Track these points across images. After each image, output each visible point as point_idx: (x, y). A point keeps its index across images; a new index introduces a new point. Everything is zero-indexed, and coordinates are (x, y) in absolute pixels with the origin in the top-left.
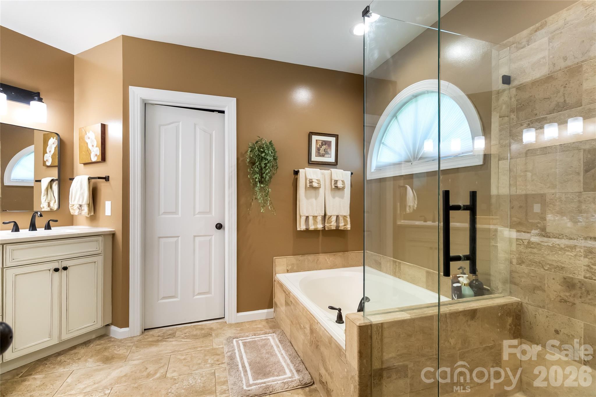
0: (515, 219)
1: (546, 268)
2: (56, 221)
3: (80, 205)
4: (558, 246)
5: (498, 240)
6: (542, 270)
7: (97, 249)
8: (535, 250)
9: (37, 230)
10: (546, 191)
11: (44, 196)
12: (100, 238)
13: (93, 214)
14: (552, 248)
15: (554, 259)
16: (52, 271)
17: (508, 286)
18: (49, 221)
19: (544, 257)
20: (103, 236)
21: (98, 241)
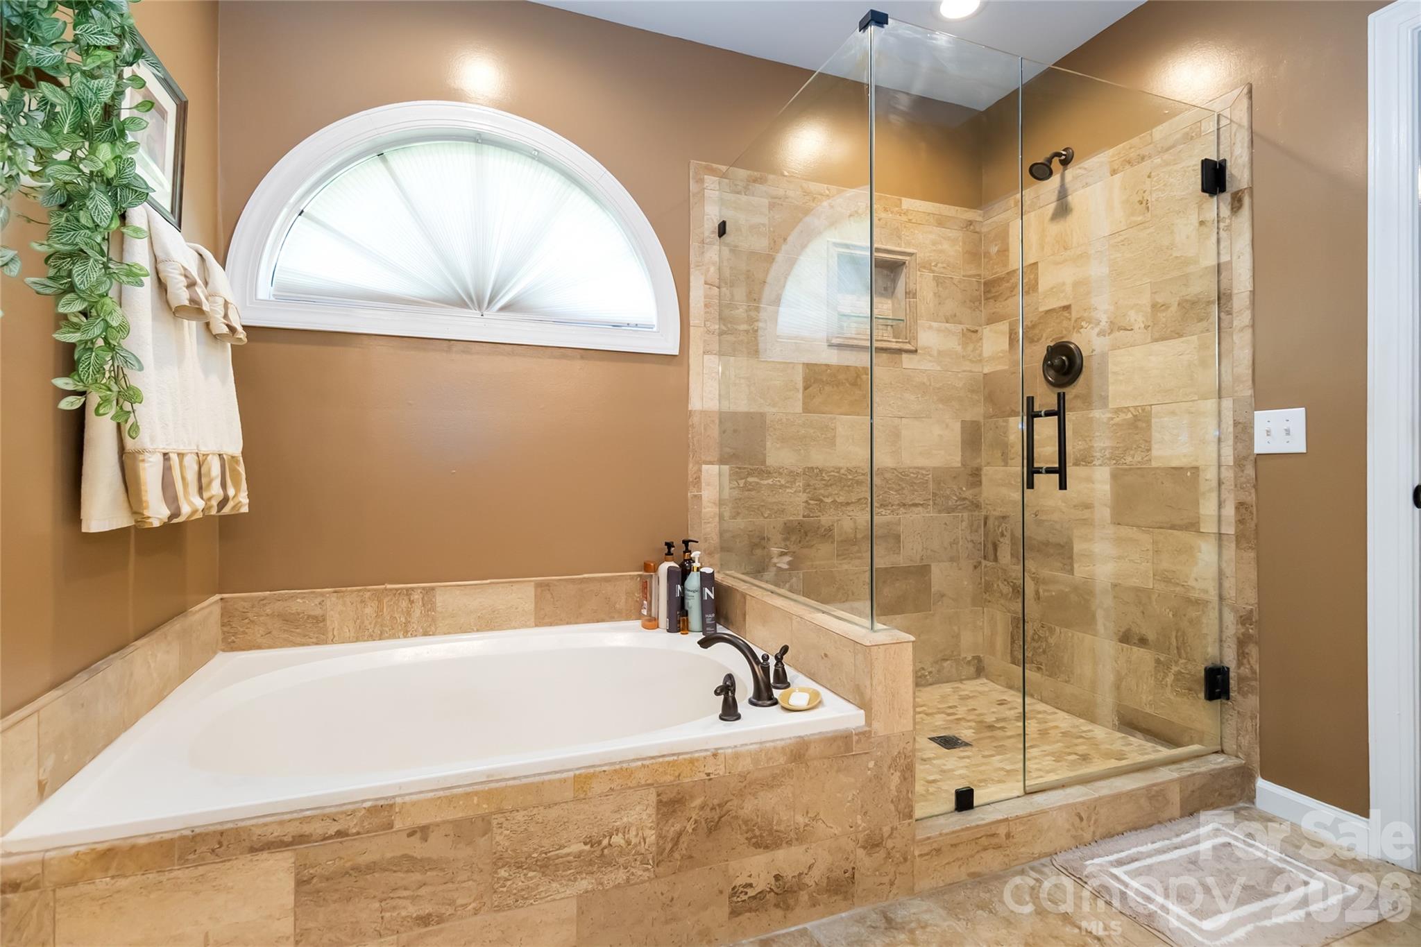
0: (727, 450)
1: (766, 515)
4: (778, 483)
5: (703, 484)
6: (762, 519)
8: (753, 493)
10: (766, 409)
14: (772, 488)
15: (774, 500)
17: (717, 556)
19: (763, 501)
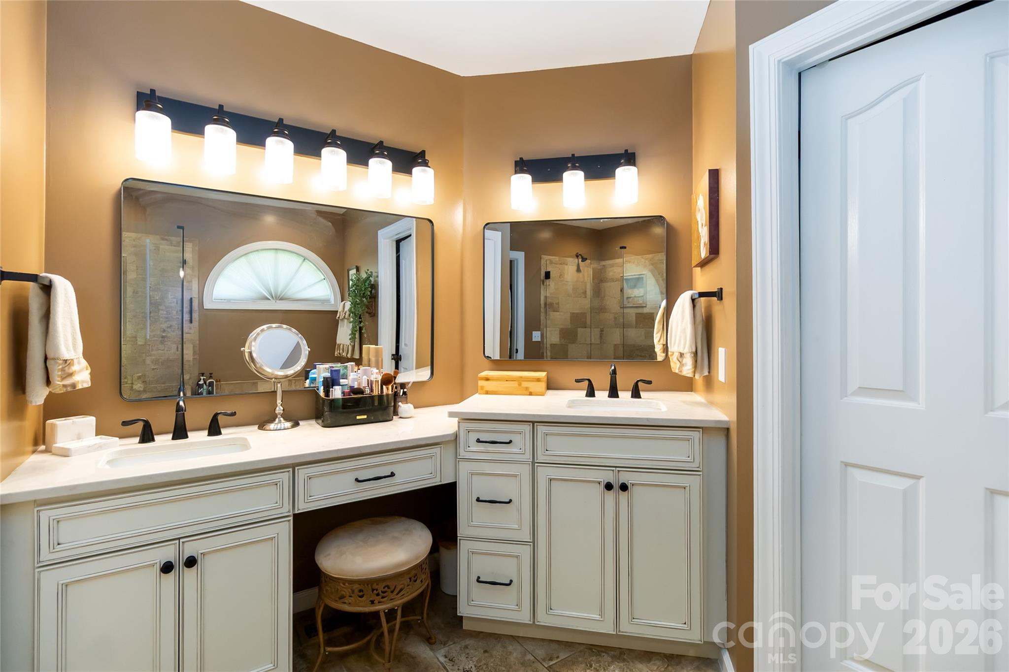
2: (650, 382)
3: (680, 353)
7: (689, 459)
9: (618, 397)
11: (657, 333)
12: (696, 435)
13: (707, 374)
16: (602, 485)
18: (638, 381)
20: (701, 430)
21: (690, 441)
